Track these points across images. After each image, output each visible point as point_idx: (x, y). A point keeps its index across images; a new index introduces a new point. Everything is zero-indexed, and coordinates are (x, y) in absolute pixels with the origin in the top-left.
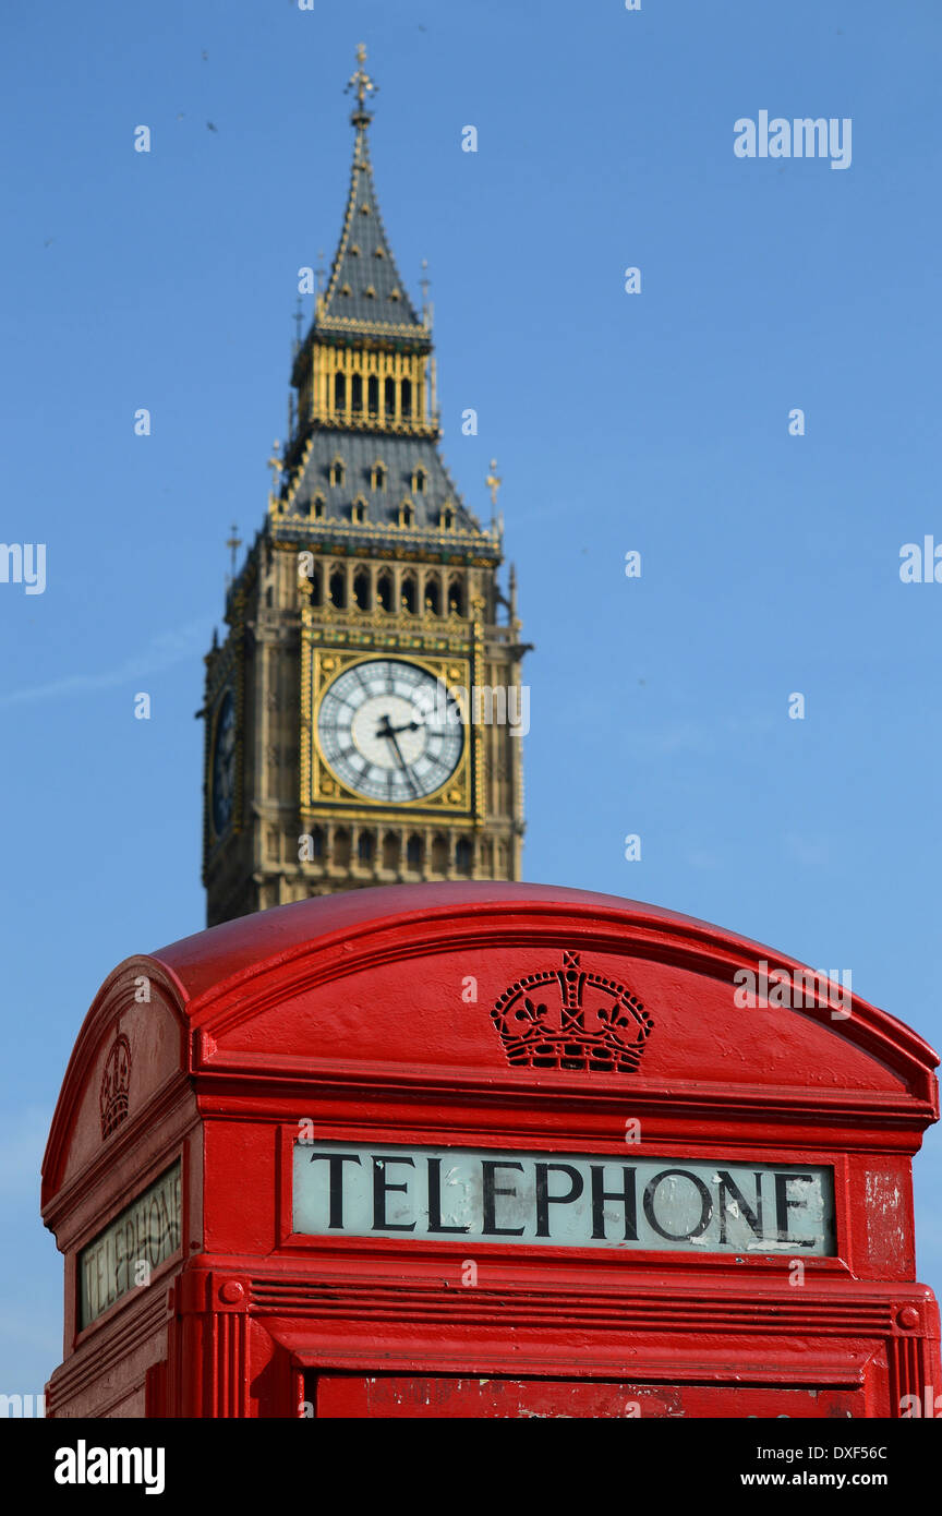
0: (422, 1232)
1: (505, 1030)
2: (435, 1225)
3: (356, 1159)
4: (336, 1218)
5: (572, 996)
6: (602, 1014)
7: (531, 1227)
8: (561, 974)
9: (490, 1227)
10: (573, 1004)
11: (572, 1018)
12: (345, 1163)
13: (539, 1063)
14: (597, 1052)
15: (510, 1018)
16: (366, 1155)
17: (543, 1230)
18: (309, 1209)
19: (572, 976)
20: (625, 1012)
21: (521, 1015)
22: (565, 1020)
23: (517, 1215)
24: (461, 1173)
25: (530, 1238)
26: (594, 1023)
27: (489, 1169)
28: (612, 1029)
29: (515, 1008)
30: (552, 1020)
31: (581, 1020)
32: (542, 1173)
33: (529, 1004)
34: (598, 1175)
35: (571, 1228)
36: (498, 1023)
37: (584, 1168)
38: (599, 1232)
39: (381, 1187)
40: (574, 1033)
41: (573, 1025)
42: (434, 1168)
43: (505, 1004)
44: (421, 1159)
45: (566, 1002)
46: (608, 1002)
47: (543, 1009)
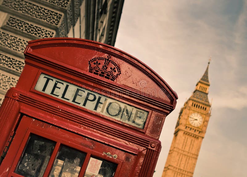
0: (60, 97)
1: (90, 65)
2: (63, 97)
3: (52, 80)
4: (44, 90)
5: (107, 63)
6: (111, 68)
7: (82, 103)
8: (106, 59)
9: (74, 101)
10: (106, 65)
11: (105, 67)
12: (50, 80)
13: (95, 73)
14: (107, 75)
15: (92, 64)
16: (55, 80)
17: (84, 105)
18: (39, 86)
19: (108, 60)
20: (116, 69)
21: (95, 64)
22: (103, 67)
23: (80, 100)
24: (72, 89)
25: (81, 105)
26: (109, 69)
27: (78, 90)
28: (112, 72)
29: (94, 62)
30: (101, 66)
31: (106, 68)
32: (88, 94)
33: (97, 62)
34: (100, 98)
35: (90, 106)
36: (89, 64)
37: (97, 96)
38: (96, 109)
39: (55, 86)
40: (104, 70)
41: (104, 68)
42: (67, 86)
43: (92, 61)
44: (65, 84)
45: (105, 64)
46: (113, 66)
47: (99, 64)
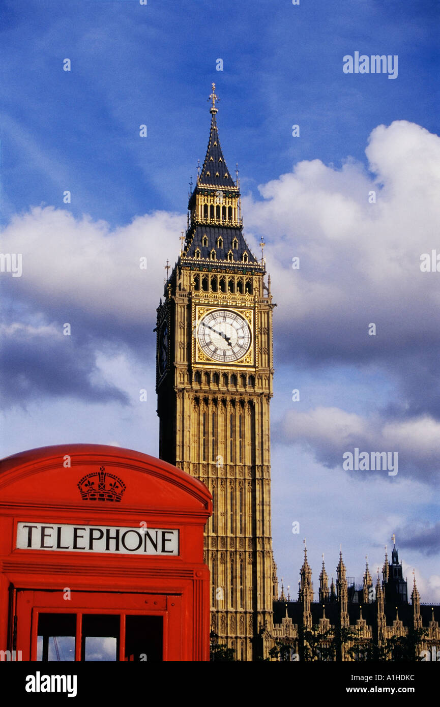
0: (55, 548)
1: (81, 490)
2: (59, 546)
3: (36, 527)
4: (30, 545)
5: (102, 479)
6: (111, 485)
7: (88, 546)
8: (99, 473)
9: (75, 547)
10: (102, 482)
11: (102, 486)
12: (33, 529)
13: (91, 499)
14: (108, 496)
15: (83, 487)
16: (39, 525)
17: (91, 548)
18: (22, 543)
19: (102, 474)
20: (118, 484)
21: (86, 485)
22: (99, 486)
23: (83, 542)
24: (68, 531)
25: (87, 550)
26: (108, 488)
27: (76, 530)
28: (114, 489)
29: (85, 483)
30: (96, 487)
31: (104, 487)
32: (91, 530)
33: (89, 482)
34: (108, 531)
35: (99, 547)
36: (79, 488)
37: (104, 529)
38: (108, 548)
39: (43, 535)
40: (102, 490)
41: (102, 488)
42: (59, 529)
43: (82, 482)
44: (56, 527)
45: (100, 481)
46: (112, 481)
47: (93, 483)
